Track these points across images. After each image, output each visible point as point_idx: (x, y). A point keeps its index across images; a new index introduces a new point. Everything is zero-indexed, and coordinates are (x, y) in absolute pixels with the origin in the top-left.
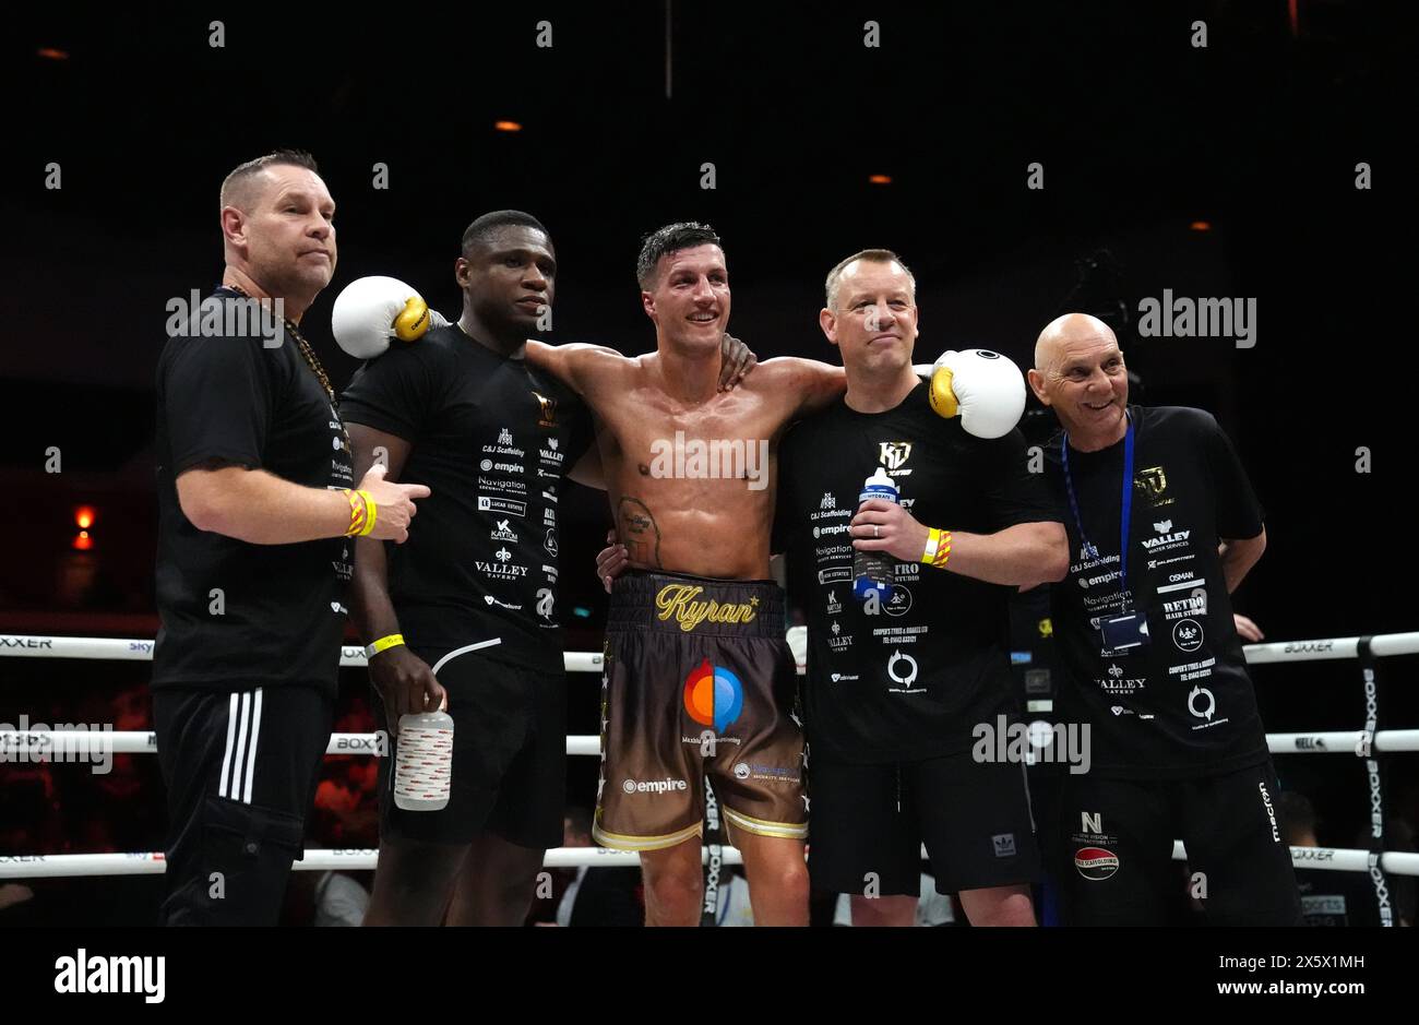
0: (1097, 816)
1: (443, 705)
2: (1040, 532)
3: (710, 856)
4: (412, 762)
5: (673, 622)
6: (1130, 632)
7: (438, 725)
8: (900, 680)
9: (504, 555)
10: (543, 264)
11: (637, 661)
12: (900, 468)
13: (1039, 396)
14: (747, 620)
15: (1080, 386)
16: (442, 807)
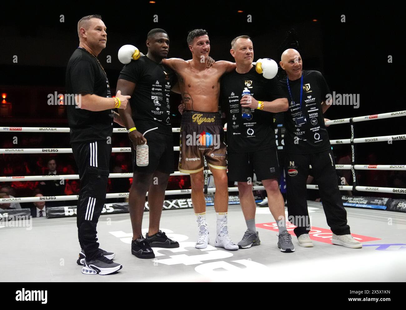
0: (293, 162)
1: (146, 143)
2: (283, 100)
3: (205, 172)
4: (140, 156)
5: (196, 123)
6: (302, 120)
7: (145, 147)
8: (250, 134)
9: (158, 109)
10: (167, 42)
11: (188, 131)
12: (250, 86)
13: (282, 67)
14: (213, 121)
15: (292, 65)
16: (147, 165)
